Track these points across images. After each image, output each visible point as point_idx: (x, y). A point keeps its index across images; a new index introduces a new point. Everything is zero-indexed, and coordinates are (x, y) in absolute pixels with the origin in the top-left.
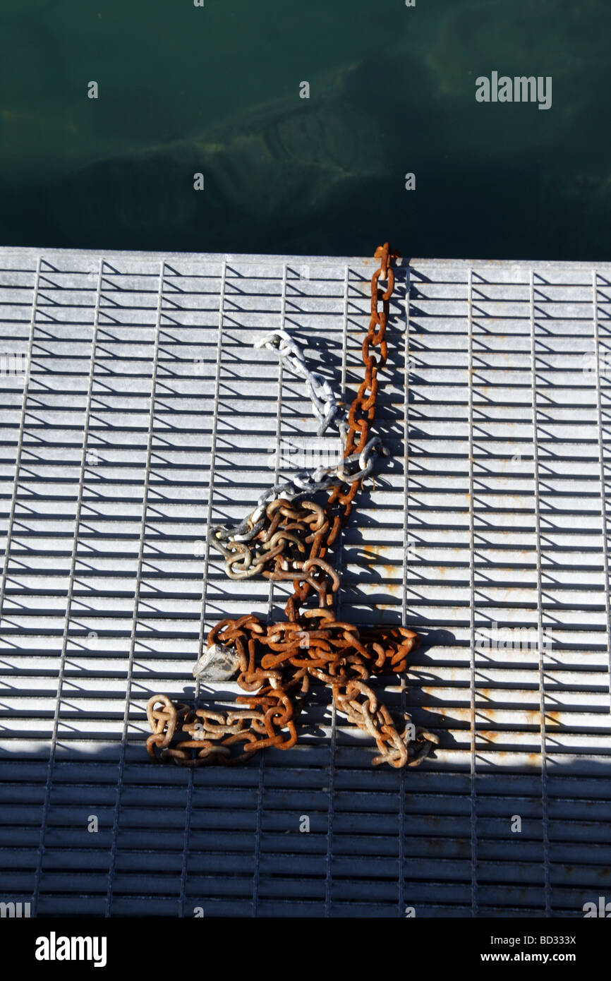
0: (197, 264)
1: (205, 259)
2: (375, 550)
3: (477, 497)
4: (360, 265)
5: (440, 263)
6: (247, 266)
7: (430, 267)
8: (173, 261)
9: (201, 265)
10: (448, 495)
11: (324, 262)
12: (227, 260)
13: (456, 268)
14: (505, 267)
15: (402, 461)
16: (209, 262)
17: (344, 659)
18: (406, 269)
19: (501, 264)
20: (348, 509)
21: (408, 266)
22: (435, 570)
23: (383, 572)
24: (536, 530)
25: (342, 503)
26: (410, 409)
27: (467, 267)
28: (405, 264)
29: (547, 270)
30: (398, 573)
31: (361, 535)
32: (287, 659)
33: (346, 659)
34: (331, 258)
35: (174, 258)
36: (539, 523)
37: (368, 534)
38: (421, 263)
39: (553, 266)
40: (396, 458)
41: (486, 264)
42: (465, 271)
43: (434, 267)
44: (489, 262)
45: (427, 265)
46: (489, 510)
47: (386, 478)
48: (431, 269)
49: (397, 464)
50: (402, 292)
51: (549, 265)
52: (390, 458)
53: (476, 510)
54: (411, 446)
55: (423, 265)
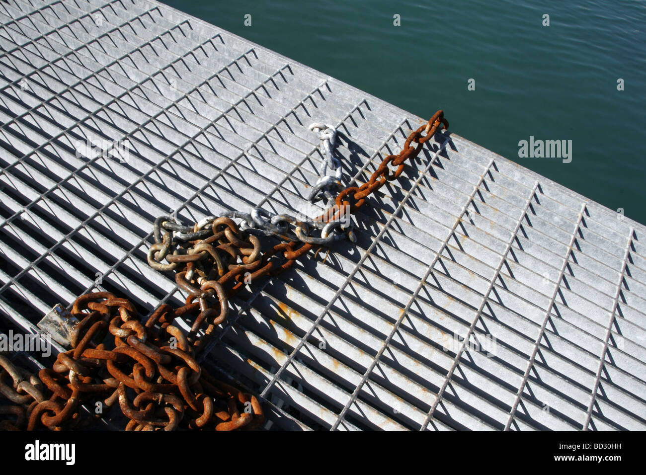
0: (308, 74)
1: (315, 73)
2: (288, 311)
3: (410, 316)
4: (416, 121)
5: (473, 145)
6: (339, 88)
7: (464, 144)
8: (295, 66)
9: (310, 75)
10: (384, 300)
11: (392, 108)
12: (329, 80)
13: (484, 154)
14: (519, 169)
15: (363, 253)
16: (317, 76)
17: (161, 396)
18: (447, 138)
19: (517, 166)
20: (288, 263)
21: (449, 137)
22: (330, 360)
23: (282, 334)
24: (448, 375)
25: (286, 255)
26: (395, 220)
27: (492, 156)
28: (447, 135)
29: (550, 186)
30: (295, 342)
31: (285, 292)
32: (105, 361)
33: (163, 397)
34: (398, 108)
35: (296, 65)
36: (453, 369)
37: (292, 295)
38: (460, 139)
39: (555, 185)
40: (359, 249)
41: (507, 161)
42: (488, 158)
43: (468, 146)
44: (509, 161)
45: (463, 142)
46: (414, 332)
47: (341, 259)
48: (465, 146)
49: (357, 253)
50: (435, 149)
51: (552, 183)
52: (352, 245)
53: (402, 326)
54: (377, 246)
55: (460, 140)
